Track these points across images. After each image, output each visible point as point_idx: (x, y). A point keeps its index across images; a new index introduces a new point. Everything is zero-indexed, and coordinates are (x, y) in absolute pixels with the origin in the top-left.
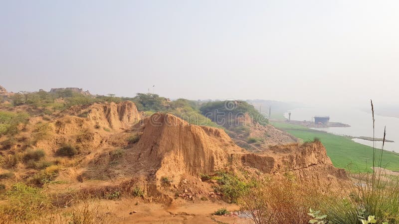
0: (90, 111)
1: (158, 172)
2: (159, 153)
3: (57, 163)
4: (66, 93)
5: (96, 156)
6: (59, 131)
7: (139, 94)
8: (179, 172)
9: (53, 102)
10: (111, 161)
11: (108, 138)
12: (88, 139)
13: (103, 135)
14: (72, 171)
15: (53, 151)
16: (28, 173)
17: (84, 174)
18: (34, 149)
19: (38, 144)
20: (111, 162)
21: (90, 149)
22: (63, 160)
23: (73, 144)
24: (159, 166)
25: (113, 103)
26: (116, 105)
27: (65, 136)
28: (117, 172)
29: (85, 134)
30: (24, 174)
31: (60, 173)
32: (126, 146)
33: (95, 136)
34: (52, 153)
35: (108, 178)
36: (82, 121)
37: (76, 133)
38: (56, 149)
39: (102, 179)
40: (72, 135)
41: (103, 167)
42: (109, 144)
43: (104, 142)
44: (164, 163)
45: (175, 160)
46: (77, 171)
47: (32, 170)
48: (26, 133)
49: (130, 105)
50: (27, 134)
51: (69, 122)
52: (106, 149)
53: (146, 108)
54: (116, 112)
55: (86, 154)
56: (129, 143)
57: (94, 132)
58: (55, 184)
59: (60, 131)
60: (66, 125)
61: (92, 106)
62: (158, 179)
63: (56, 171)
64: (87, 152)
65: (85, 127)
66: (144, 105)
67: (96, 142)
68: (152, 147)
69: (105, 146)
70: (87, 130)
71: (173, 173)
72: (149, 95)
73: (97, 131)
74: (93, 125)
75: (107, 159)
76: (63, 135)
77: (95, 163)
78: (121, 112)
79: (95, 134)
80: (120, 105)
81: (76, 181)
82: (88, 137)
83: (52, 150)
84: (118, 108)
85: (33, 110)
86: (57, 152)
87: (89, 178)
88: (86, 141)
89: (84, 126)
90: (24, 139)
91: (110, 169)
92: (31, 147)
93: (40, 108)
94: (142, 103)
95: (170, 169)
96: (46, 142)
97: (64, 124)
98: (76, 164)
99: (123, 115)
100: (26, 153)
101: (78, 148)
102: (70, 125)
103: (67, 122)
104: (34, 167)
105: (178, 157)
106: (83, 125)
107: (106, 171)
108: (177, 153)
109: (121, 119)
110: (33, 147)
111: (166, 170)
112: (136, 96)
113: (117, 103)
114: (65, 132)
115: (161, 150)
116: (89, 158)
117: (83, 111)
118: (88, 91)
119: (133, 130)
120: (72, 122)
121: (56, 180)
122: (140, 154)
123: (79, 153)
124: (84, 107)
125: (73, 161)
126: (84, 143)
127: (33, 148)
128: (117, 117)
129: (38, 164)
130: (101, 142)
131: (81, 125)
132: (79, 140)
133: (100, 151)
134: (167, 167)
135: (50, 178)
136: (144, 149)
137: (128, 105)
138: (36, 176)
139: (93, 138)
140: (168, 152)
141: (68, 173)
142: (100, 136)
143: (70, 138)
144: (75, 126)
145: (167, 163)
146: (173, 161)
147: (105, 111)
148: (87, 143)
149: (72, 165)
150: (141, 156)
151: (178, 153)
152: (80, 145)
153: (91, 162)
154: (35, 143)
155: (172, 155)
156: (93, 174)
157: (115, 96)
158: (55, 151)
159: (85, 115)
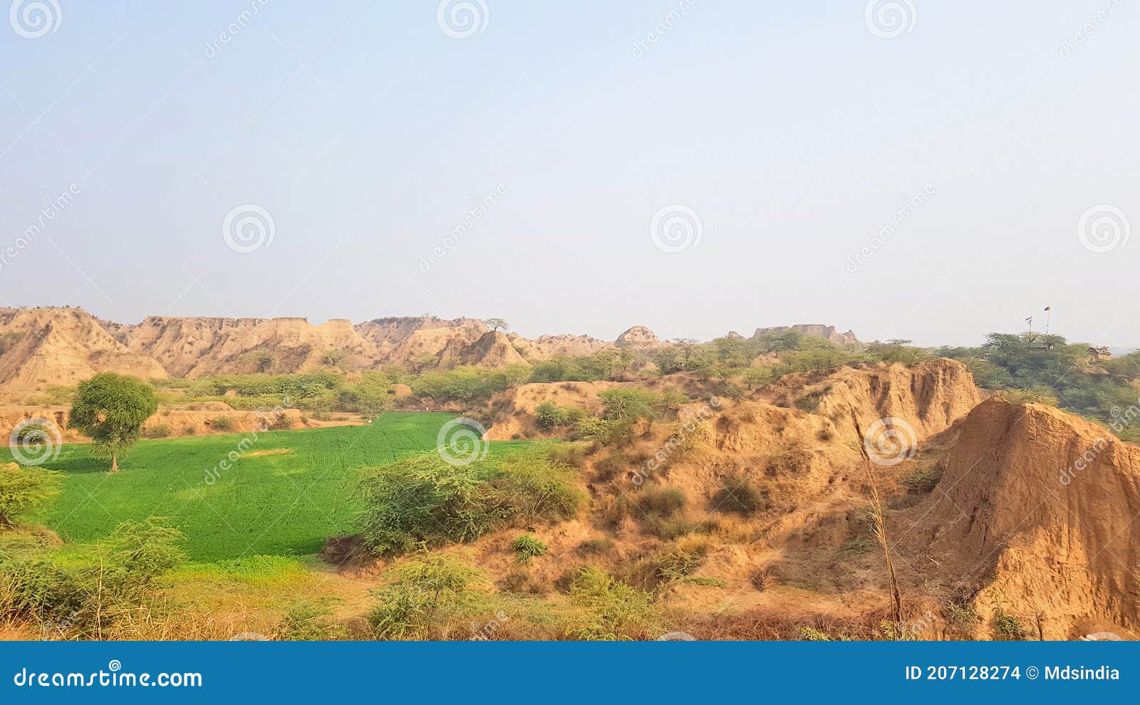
0: (827, 390)
1: (982, 593)
2: (994, 532)
3: (710, 528)
4: (785, 340)
5: (810, 520)
6: (722, 442)
7: (996, 336)
8: (1065, 605)
9: (748, 366)
10: (851, 539)
11: (852, 470)
12: (794, 469)
13: (840, 461)
14: (740, 554)
15: (707, 495)
16: (644, 546)
17: (772, 569)
18: (663, 486)
19: (672, 474)
20: (850, 544)
21: (799, 500)
22: (726, 521)
23: (756, 480)
24: (988, 575)
25: (898, 367)
26: (908, 373)
27: (738, 458)
28: (861, 574)
29: (788, 453)
30: (634, 547)
31: (711, 556)
32: (899, 500)
33: (815, 463)
34: (703, 500)
35: (833, 589)
36: (784, 418)
37: (764, 451)
38: (713, 491)
39: (816, 588)
40: (754, 454)
41: (825, 555)
42: (852, 487)
43: (838, 481)
44: (1006, 567)
45: (1050, 560)
46: (756, 557)
47: (653, 541)
48: (650, 444)
49: (952, 371)
50: (650, 447)
51: (749, 419)
52: (841, 503)
53: (1019, 381)
54: (909, 394)
55: (783, 511)
56: (909, 491)
57: (812, 451)
58: (693, 584)
59: (727, 443)
60: (742, 428)
61: (836, 376)
62: (981, 619)
63: (701, 550)
64: (787, 505)
65: (791, 435)
66: (1013, 370)
67: (815, 479)
68: (975, 509)
69: (840, 493)
70: (794, 444)
71: (1043, 605)
72: (1031, 338)
73: (823, 447)
74: (813, 430)
75: (837, 533)
76: (732, 455)
77: (806, 541)
78: (923, 393)
79: (816, 456)
80: (920, 372)
81: (747, 585)
82: (794, 463)
83: (703, 492)
84: (913, 381)
85: (699, 385)
86: (715, 498)
87: (783, 580)
88: (789, 474)
89: (789, 432)
90: (641, 459)
91: (843, 564)
92: (657, 482)
93: (715, 379)
94: (1003, 363)
95: (1028, 592)
96: (692, 469)
97: (737, 426)
98: (755, 538)
99: (929, 403)
100: (643, 493)
101: (765, 493)
102: (751, 426)
103: (743, 420)
104: (656, 533)
105: (1064, 552)
106: (787, 429)
107: (831, 568)
108: (1059, 537)
109: (922, 414)
110: (661, 480)
111: (1014, 592)
112: (985, 341)
113: (909, 367)
114: (738, 447)
115: (1000, 522)
116: (789, 523)
117: (808, 389)
118: (850, 334)
119: (928, 451)
120: (758, 419)
121: (697, 575)
122: (936, 529)
123: (767, 507)
124: (815, 377)
125: (748, 528)
126: (781, 480)
127: (660, 484)
128: (912, 408)
129: (667, 525)
130: (830, 482)
131: (780, 430)
132: (771, 471)
133: (821, 508)
134: (1019, 581)
135: (685, 568)
136: (949, 514)
137: (944, 370)
138: (656, 558)
139: (808, 468)
140: (1025, 529)
141: (727, 560)
142: (830, 463)
143: (750, 464)
144: (765, 430)
145: (1019, 568)
146: (1042, 564)
147: (873, 388)
148: (791, 481)
149: (742, 539)
150: (938, 534)
151: (1065, 539)
152: (771, 484)
153: (793, 537)
154: (664, 471)
155: (1041, 542)
156: (794, 571)
157: (911, 345)
158: (711, 496)
159: (812, 400)
